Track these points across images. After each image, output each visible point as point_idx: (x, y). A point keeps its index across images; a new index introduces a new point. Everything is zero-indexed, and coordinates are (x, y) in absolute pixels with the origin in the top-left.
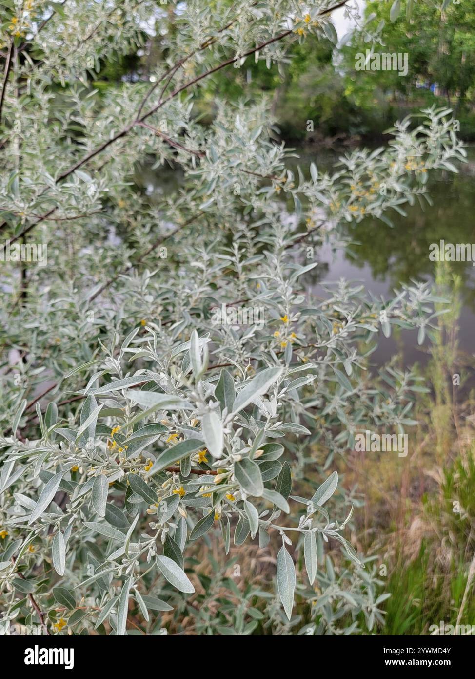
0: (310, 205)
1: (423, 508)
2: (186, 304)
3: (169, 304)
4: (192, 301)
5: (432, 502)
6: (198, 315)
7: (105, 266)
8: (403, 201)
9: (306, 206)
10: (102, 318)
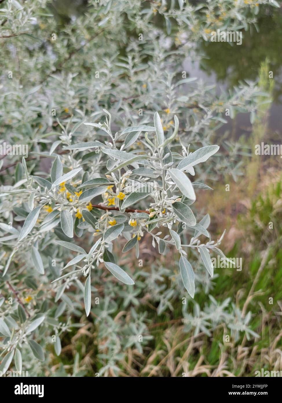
0: (179, 28)
1: (237, 222)
2: (96, 98)
3: (83, 97)
4: (99, 96)
5: (243, 219)
6: (104, 106)
7: (38, 70)
8: (241, 27)
9: (175, 28)
10: (40, 106)
